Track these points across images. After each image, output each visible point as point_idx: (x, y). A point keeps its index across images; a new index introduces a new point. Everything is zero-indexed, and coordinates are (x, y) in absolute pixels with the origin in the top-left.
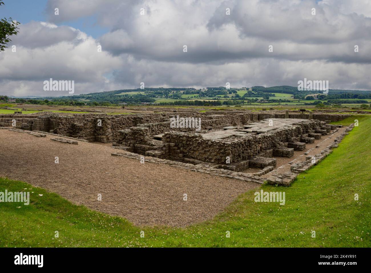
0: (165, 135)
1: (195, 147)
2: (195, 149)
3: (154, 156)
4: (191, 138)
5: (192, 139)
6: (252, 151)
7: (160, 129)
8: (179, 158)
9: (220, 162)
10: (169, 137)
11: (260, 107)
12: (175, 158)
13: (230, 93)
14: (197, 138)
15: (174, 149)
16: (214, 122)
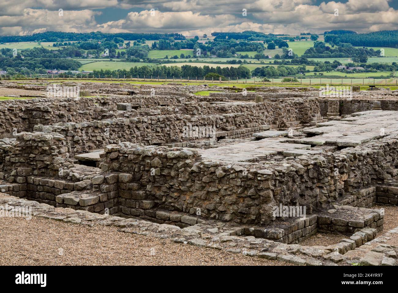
0: (107, 153)
1: (182, 183)
2: (182, 188)
3: (78, 206)
4: (172, 159)
5: (174, 162)
6: (323, 191)
7: (94, 139)
8: (142, 211)
9: (245, 221)
10: (117, 159)
11: (343, 83)
12: (133, 210)
13: (271, 47)
14: (188, 161)
15: (130, 189)
16: (230, 120)
